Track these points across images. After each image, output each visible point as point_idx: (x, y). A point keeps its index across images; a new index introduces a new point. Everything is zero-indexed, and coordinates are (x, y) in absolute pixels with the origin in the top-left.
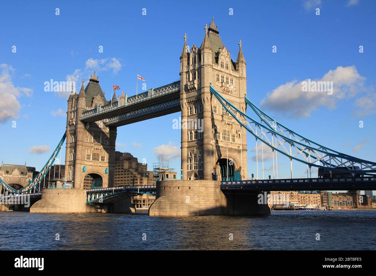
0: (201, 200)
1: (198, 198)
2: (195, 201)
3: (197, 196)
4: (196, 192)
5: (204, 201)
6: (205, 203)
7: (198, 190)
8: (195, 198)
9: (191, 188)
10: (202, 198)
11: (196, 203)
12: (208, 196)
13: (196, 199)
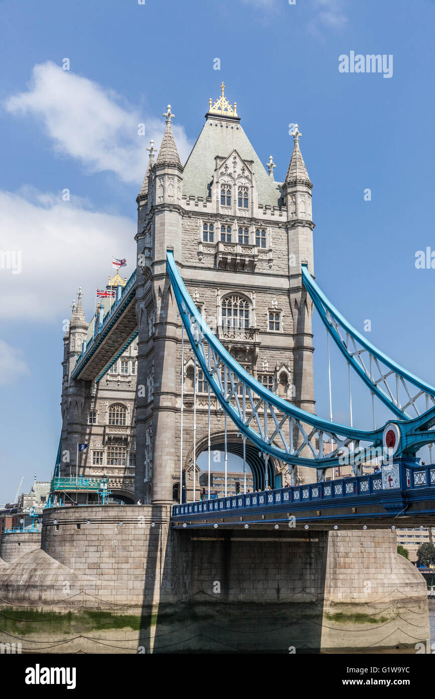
0: (106, 560)
1: (98, 555)
2: (90, 561)
3: (95, 549)
4: (93, 538)
5: (113, 560)
6: (116, 566)
7: (99, 532)
8: (91, 555)
9: (82, 526)
10: (107, 553)
11: (93, 567)
12: (124, 548)
13: (93, 557)
